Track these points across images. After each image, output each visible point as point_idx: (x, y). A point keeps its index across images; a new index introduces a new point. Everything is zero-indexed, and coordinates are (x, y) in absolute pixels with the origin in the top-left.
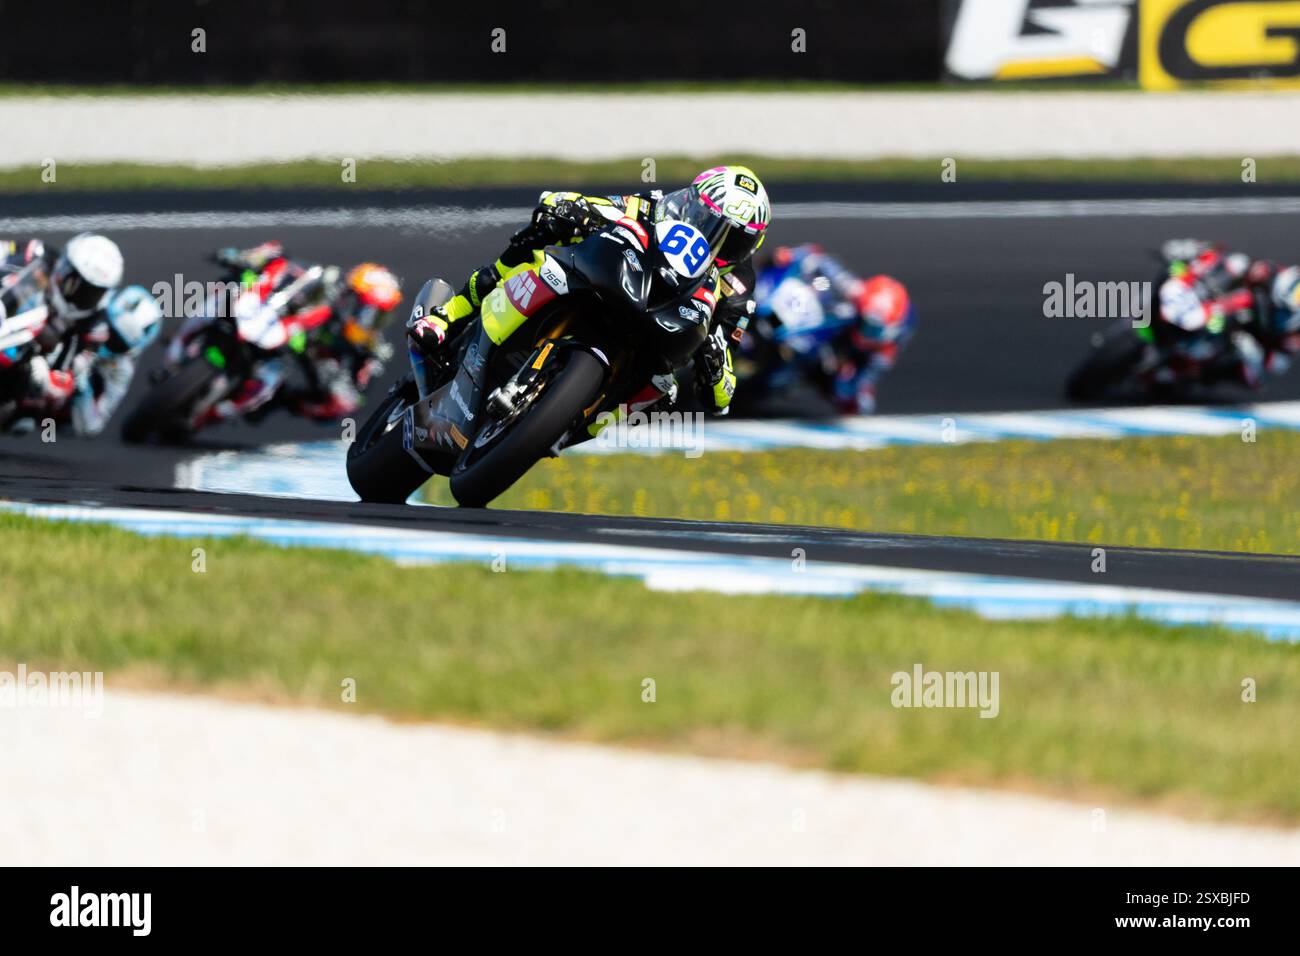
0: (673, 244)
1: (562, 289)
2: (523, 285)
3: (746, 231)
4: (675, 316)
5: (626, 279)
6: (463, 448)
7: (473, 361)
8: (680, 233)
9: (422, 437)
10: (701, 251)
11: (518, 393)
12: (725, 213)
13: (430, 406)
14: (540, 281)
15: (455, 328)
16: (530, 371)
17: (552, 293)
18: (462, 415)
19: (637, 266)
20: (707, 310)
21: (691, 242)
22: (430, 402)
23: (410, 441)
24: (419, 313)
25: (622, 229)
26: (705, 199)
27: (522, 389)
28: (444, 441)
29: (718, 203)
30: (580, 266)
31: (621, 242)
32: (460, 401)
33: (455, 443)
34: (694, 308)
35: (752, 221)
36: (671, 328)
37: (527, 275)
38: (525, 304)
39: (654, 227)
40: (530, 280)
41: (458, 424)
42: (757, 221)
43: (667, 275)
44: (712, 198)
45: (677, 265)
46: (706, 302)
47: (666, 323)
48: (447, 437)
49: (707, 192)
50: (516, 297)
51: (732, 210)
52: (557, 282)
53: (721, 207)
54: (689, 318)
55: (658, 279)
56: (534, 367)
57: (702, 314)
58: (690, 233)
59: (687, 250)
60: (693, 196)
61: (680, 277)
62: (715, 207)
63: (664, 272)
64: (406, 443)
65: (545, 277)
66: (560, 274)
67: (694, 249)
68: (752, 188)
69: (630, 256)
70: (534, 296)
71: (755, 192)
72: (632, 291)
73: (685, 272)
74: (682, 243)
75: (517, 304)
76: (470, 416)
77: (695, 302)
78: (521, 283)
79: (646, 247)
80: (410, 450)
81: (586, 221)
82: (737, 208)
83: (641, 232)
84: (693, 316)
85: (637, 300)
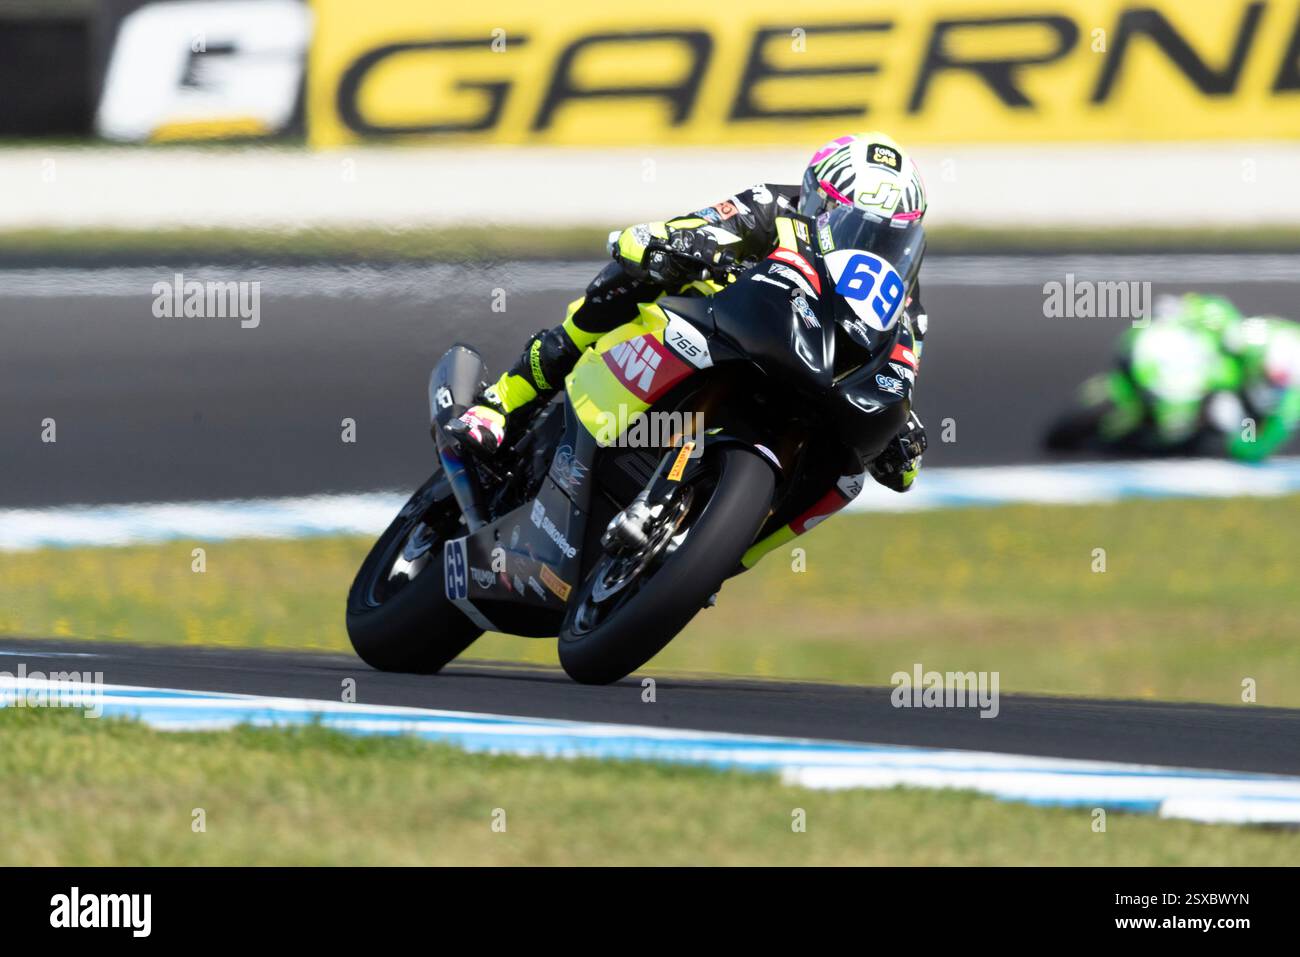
0: (855, 284)
1: (703, 360)
2: (640, 356)
3: (892, 225)
4: (871, 389)
5: (800, 341)
6: (565, 599)
7: (568, 473)
8: (862, 268)
9: (485, 583)
10: (894, 291)
11: (651, 517)
12: (858, 205)
13: (497, 539)
14: (666, 350)
15: (517, 420)
16: (664, 484)
17: (689, 369)
18: (558, 551)
19: (813, 320)
20: (910, 375)
21: (879, 279)
22: (496, 532)
23: (462, 589)
24: (446, 399)
25: (781, 267)
26: (826, 189)
27: (657, 510)
28: (529, 589)
29: (845, 192)
30: (723, 324)
31: (786, 287)
32: (551, 529)
33: (548, 592)
34: (894, 375)
35: (899, 211)
36: (868, 407)
37: (643, 342)
38: (645, 384)
39: (822, 259)
40: (650, 350)
41: (552, 564)
42: (906, 208)
43: (853, 330)
44: (837, 186)
45: (866, 315)
46: (906, 365)
47: (862, 401)
48: (533, 582)
49: (828, 178)
50: (630, 375)
51: (867, 199)
52: (694, 351)
53: (850, 197)
54: (890, 390)
55: (841, 336)
56: (670, 477)
57: (905, 382)
58: (876, 267)
59: (875, 291)
60: (809, 186)
61: (870, 331)
62: (843, 200)
63: (847, 326)
64: (452, 591)
65: (674, 344)
66: (698, 340)
67: (885, 289)
68: (893, 162)
69: (800, 306)
70: (659, 371)
71: (898, 167)
72: (809, 356)
73: (877, 324)
74: (868, 282)
75: (633, 386)
76: (571, 552)
77: (895, 367)
78: (635, 355)
79: (819, 292)
80: (463, 603)
81: (717, 257)
82: (874, 196)
83: (808, 270)
84: (894, 387)
85: (818, 370)
